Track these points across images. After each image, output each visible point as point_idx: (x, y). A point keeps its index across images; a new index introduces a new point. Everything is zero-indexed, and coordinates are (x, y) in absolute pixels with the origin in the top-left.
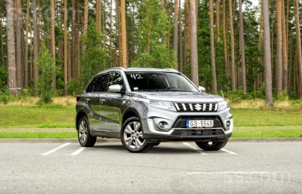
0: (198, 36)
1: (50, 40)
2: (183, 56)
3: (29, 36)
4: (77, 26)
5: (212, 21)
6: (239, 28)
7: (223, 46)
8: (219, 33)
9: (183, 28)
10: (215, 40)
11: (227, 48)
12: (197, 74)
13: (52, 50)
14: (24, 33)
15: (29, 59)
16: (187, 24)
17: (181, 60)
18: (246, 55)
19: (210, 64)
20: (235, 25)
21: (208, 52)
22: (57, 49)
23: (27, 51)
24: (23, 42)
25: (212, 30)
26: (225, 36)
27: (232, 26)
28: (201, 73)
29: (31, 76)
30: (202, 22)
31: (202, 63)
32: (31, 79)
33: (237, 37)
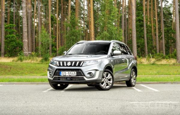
0: (136, 21)
1: (48, 24)
2: (127, 33)
3: (36, 21)
4: (64, 15)
5: (144, 13)
6: (160, 17)
7: (151, 27)
8: (149, 19)
9: (127, 17)
10: (146, 24)
11: (154, 29)
12: (136, 44)
13: (49, 30)
14: (32, 19)
15: (35, 35)
16: (130, 14)
17: (126, 35)
18: (165, 32)
19: (144, 38)
20: (158, 15)
21: (142, 31)
22: (52, 29)
23: (34, 30)
24: (32, 25)
25: (145, 18)
26: (152, 21)
27: (157, 15)
28: (138, 43)
29: (37, 45)
30: (139, 13)
31: (139, 37)
32: (37, 47)
33: (159, 22)
